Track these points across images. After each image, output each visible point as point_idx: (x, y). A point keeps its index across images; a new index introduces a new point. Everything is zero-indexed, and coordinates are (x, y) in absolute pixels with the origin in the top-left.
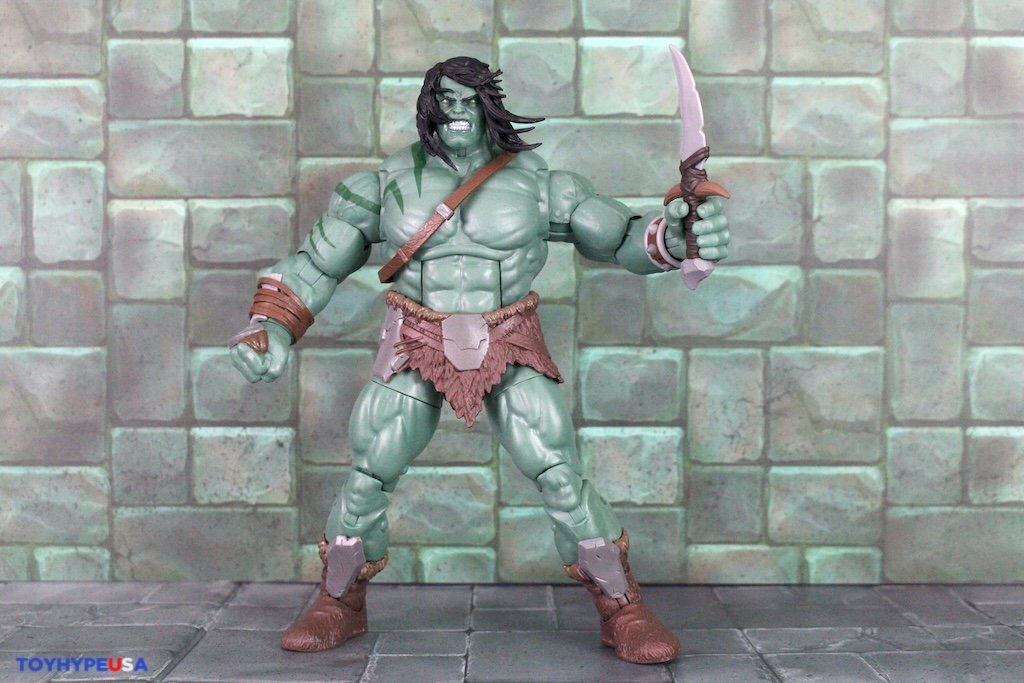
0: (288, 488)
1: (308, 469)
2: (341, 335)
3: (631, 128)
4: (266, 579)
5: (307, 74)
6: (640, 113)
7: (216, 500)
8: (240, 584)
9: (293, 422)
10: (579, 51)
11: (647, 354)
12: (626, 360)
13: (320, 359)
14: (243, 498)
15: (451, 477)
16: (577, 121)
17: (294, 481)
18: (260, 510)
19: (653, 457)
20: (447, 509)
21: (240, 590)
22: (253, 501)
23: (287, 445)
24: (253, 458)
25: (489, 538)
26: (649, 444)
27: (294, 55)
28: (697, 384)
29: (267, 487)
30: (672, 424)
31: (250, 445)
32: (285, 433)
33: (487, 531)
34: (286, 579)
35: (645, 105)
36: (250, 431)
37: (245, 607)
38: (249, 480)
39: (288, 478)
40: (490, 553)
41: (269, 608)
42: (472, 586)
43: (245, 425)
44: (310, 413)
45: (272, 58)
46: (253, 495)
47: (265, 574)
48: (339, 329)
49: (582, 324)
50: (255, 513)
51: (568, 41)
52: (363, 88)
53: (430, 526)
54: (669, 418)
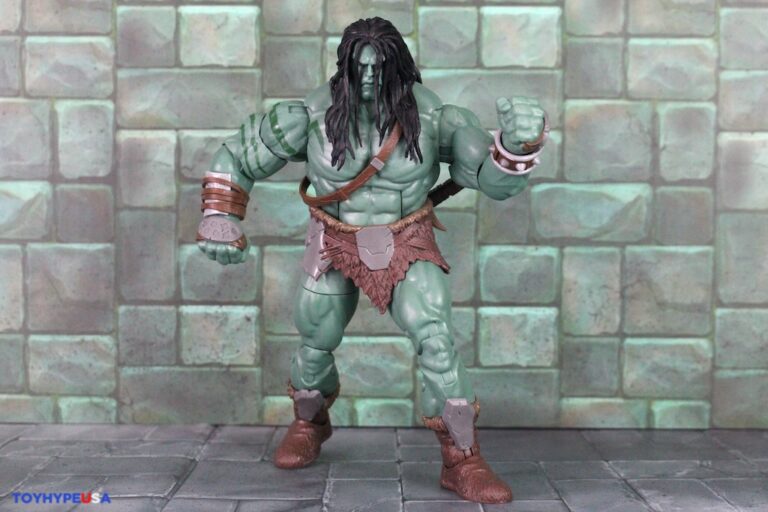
0: (254, 353)
1: (270, 338)
2: (295, 235)
3: (518, 77)
4: (237, 423)
5: (270, 34)
6: (527, 65)
7: (198, 362)
8: (216, 426)
9: (258, 302)
10: (480, 18)
11: (531, 251)
12: (515, 256)
13: (279, 254)
14: (219, 361)
15: (379, 345)
16: (479, 72)
17: (259, 348)
18: (232, 369)
19: (535, 330)
20: (376, 369)
21: (217, 431)
22: (227, 363)
23: (253, 320)
24: (227, 330)
25: (409, 391)
26: (532, 321)
27: (261, 20)
28: (569, 274)
29: (238, 351)
30: (549, 305)
31: (224, 320)
32: (252, 311)
33: (406, 386)
34: (252, 422)
35: (532, 59)
36: (225, 309)
37: (223, 444)
38: (224, 346)
39: (254, 345)
40: (409, 404)
41: (243, 444)
42: (395, 429)
43: (221, 304)
44: (271, 296)
45: (243, 21)
46: (226, 358)
47: (235, 419)
48: (293, 231)
49: (481, 227)
50: (228, 371)
51: (472, 10)
52: (313, 45)
53: (363, 382)
54: (547, 301)
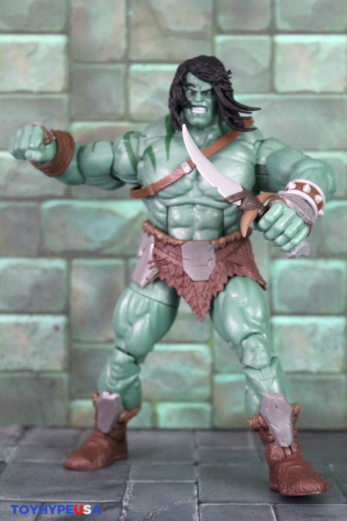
0: (62, 359)
1: (77, 346)
2: (100, 249)
4: (46, 424)
5: (77, 61)
7: (10, 368)
8: (26, 428)
9: (66, 311)
10: (274, 46)
11: (321, 264)
12: (306, 269)
13: (86, 268)
14: (30, 367)
15: (179, 352)
16: (272, 96)
17: (67, 355)
18: (42, 375)
19: (325, 338)
20: (176, 374)
21: (27, 432)
22: (37, 369)
23: (62, 328)
24: (38, 337)
25: (206, 395)
26: (321, 330)
27: (69, 49)
29: (47, 358)
30: (338, 315)
31: (34, 329)
32: (60, 320)
33: (204, 391)
34: (61, 424)
35: (322, 84)
36: (35, 318)
37: (32, 445)
38: (34, 353)
39: (63, 352)
40: (207, 407)
41: (51, 445)
42: (194, 430)
43: (31, 313)
44: (78, 306)
45: (52, 50)
46: (37, 364)
47: (45, 421)
48: (99, 245)
50: (38, 377)
51: (265, 38)
52: (117, 72)
53: (164, 387)
54: (336, 311)
